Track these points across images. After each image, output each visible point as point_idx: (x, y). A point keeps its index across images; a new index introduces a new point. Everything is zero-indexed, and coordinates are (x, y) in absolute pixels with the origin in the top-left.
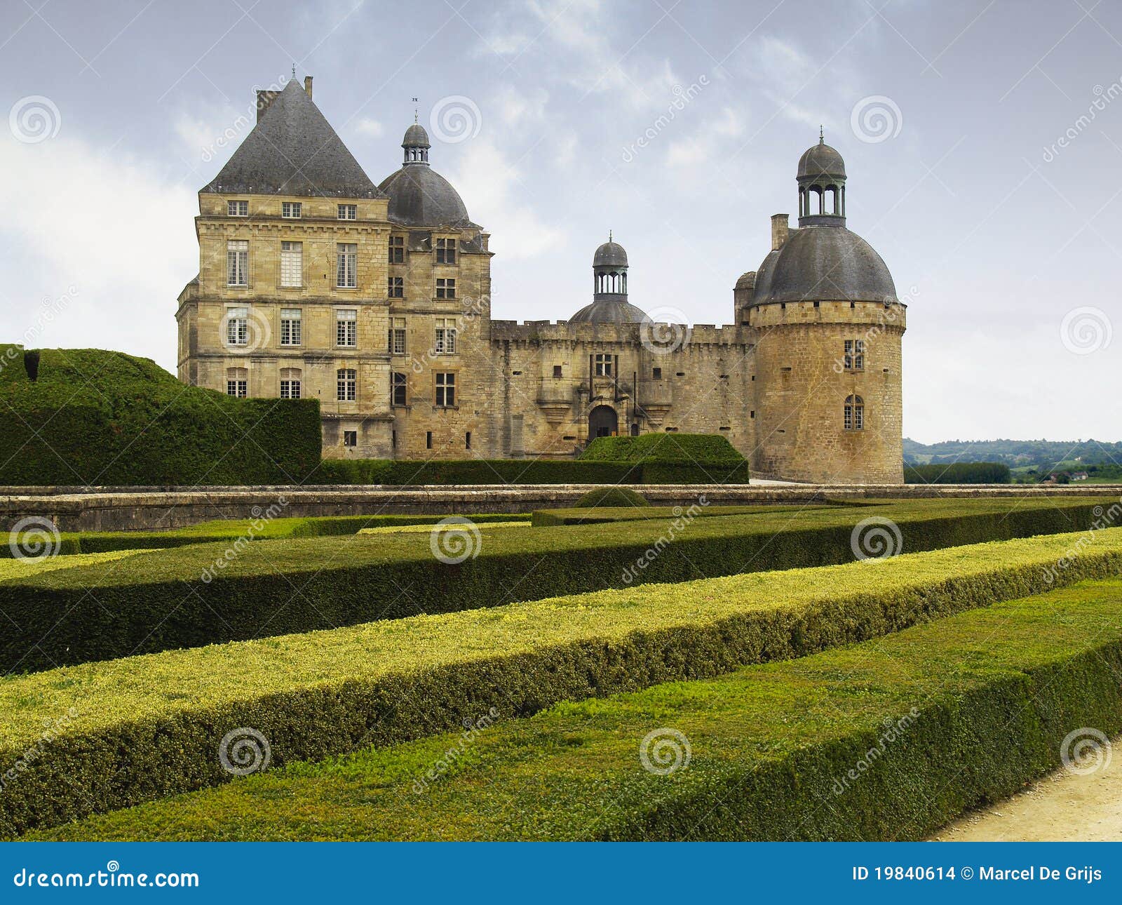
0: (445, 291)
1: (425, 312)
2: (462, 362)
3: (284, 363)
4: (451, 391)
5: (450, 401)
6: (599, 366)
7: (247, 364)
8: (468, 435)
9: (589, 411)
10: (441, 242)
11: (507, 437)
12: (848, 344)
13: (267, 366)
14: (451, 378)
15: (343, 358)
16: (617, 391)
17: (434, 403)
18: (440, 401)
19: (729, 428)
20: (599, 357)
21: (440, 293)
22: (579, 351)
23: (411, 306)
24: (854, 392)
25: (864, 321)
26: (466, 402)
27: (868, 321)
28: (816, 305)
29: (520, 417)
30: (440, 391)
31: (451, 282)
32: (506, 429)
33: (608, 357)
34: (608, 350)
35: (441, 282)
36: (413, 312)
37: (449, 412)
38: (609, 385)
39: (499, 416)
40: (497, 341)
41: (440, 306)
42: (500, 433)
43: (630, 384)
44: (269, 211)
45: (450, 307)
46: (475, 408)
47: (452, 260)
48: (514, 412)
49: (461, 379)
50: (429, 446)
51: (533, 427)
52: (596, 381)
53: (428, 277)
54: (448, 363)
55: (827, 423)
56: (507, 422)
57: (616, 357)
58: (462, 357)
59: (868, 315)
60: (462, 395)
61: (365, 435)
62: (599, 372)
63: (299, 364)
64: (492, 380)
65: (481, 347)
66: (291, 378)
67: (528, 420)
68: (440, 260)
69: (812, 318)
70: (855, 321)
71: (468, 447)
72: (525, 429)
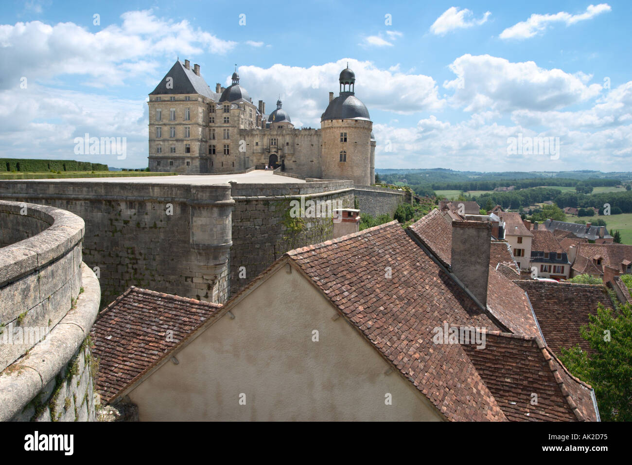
0: (226, 121)
1: (220, 127)
2: (231, 142)
3: (171, 142)
4: (228, 150)
5: (228, 153)
6: (272, 142)
7: (161, 143)
8: (233, 163)
9: (269, 155)
10: (225, 106)
11: (245, 163)
12: (342, 134)
13: (166, 143)
14: (228, 146)
15: (186, 140)
16: (278, 149)
17: (223, 154)
18: (225, 153)
19: (313, 161)
20: (272, 140)
21: (225, 121)
23: (217, 125)
24: (343, 149)
25: (346, 126)
26: (232, 153)
28: (332, 121)
29: (248, 157)
30: (225, 150)
31: (228, 118)
32: (245, 161)
33: (275, 140)
34: (275, 137)
35: (225, 118)
36: (217, 127)
37: (228, 156)
38: (275, 148)
39: (242, 157)
40: (241, 135)
41: (225, 125)
42: (243, 162)
43: (282, 147)
44: (166, 99)
45: (228, 125)
46: (235, 155)
47: (228, 112)
48: (246, 156)
49: (231, 146)
50: (222, 166)
51: (252, 161)
52: (271, 146)
53: (221, 116)
54: (227, 142)
55: (334, 159)
56: (245, 159)
57: (278, 139)
58: (231, 140)
59: (348, 124)
60: (231, 151)
61: (192, 163)
62: (272, 144)
63: (175, 142)
65: (236, 137)
66: (173, 147)
67: (251, 158)
68: (225, 112)
69: (330, 125)
70: (343, 126)
71: (233, 166)
72: (250, 161)
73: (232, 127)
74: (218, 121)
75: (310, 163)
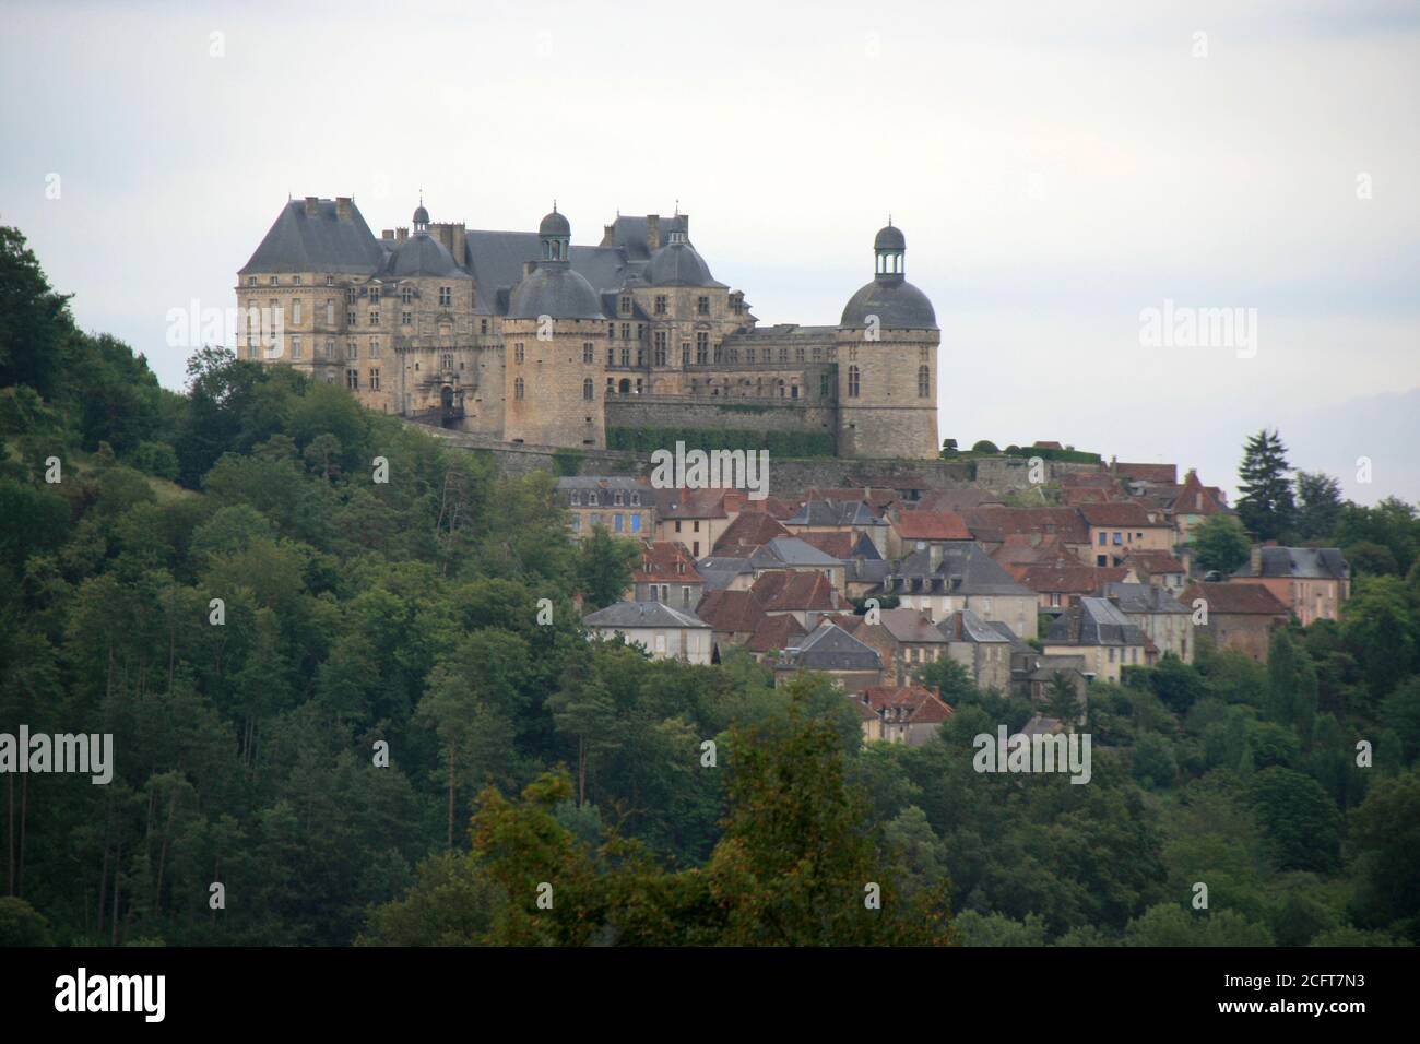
0: (374, 320)
1: (365, 333)
2: (382, 362)
4: (377, 380)
5: (377, 386)
6: (445, 364)
8: (386, 402)
9: (441, 390)
10: (372, 290)
14: (377, 372)
16: (453, 377)
17: (369, 388)
18: (372, 387)
20: (445, 358)
21: (372, 321)
22: (436, 353)
23: (359, 330)
26: (384, 386)
27: (523, 331)
29: (409, 395)
30: (372, 380)
31: (377, 314)
32: (404, 402)
33: (449, 357)
34: (449, 352)
35: (372, 314)
36: (360, 333)
37: (377, 392)
38: (449, 374)
39: (400, 394)
40: (396, 350)
41: (372, 329)
42: (400, 402)
43: (459, 373)
44: (265, 282)
45: (377, 329)
46: (389, 389)
47: (376, 301)
48: (407, 391)
49: (381, 372)
51: (415, 401)
52: (443, 371)
53: (366, 311)
54: (375, 363)
56: (403, 398)
57: (453, 356)
58: (382, 359)
60: (382, 383)
62: (445, 368)
64: (396, 372)
65: (390, 353)
67: (413, 396)
70: (517, 331)
72: (412, 400)
73: (382, 333)
74: (361, 320)
75: (501, 402)
